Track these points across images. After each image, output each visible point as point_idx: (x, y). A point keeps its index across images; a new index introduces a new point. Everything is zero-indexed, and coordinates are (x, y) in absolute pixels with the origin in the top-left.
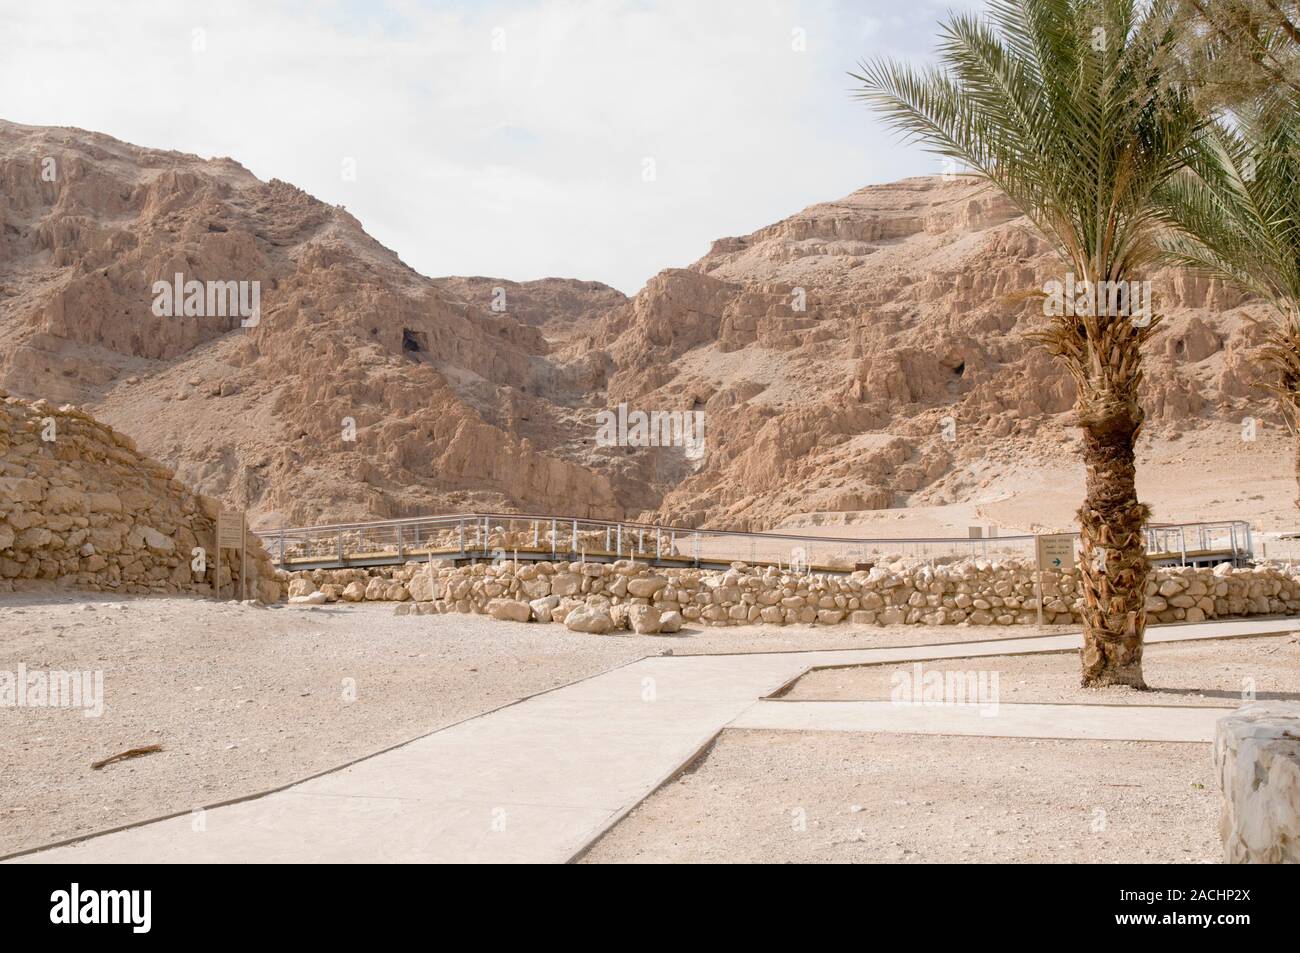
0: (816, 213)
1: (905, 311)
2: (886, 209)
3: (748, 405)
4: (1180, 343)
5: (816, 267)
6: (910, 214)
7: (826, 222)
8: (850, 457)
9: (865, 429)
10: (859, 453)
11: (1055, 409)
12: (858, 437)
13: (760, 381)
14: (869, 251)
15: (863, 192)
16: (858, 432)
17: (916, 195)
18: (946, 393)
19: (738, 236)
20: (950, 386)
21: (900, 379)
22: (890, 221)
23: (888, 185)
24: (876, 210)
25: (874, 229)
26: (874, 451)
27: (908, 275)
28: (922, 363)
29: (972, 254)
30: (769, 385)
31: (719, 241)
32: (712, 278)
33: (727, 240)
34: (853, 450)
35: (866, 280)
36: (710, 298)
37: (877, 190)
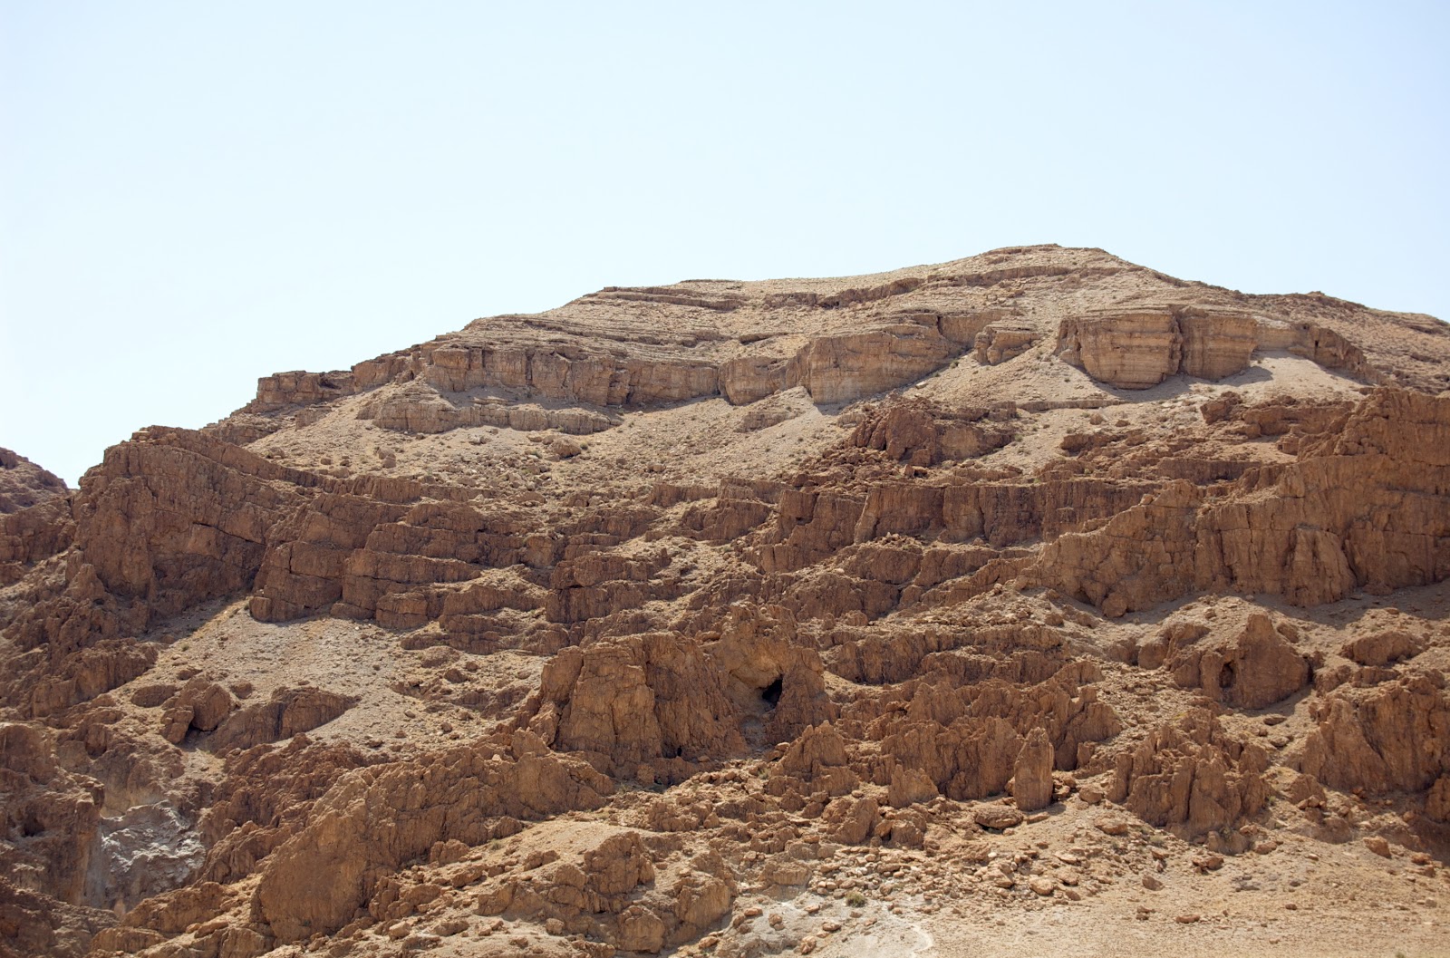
0: (495, 334)
1: (664, 560)
2: (642, 340)
3: (309, 743)
4: (1229, 668)
5: (482, 449)
6: (690, 356)
7: (511, 357)
8: (519, 867)
9: (558, 811)
10: (537, 861)
11: (969, 790)
12: (538, 827)
13: (337, 690)
14: (598, 428)
15: (593, 300)
16: (542, 816)
17: (706, 316)
18: (740, 739)
19: (318, 370)
20: (749, 728)
21: (641, 704)
22: (651, 366)
23: (651, 290)
24: (622, 340)
25: (614, 381)
26: (570, 858)
27: (679, 484)
28: (691, 669)
29: (814, 450)
30: (358, 699)
31: (277, 378)
32: (254, 456)
33: (299, 376)
34: (524, 854)
35: (588, 488)
36: (243, 499)
37: (627, 298)
